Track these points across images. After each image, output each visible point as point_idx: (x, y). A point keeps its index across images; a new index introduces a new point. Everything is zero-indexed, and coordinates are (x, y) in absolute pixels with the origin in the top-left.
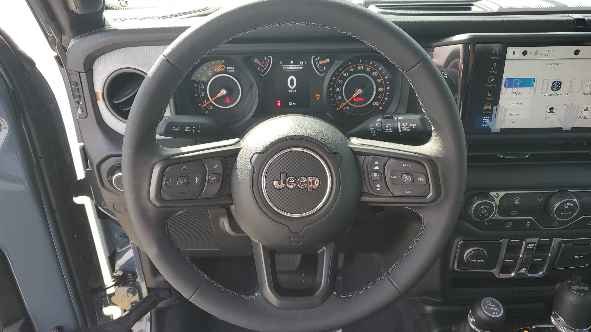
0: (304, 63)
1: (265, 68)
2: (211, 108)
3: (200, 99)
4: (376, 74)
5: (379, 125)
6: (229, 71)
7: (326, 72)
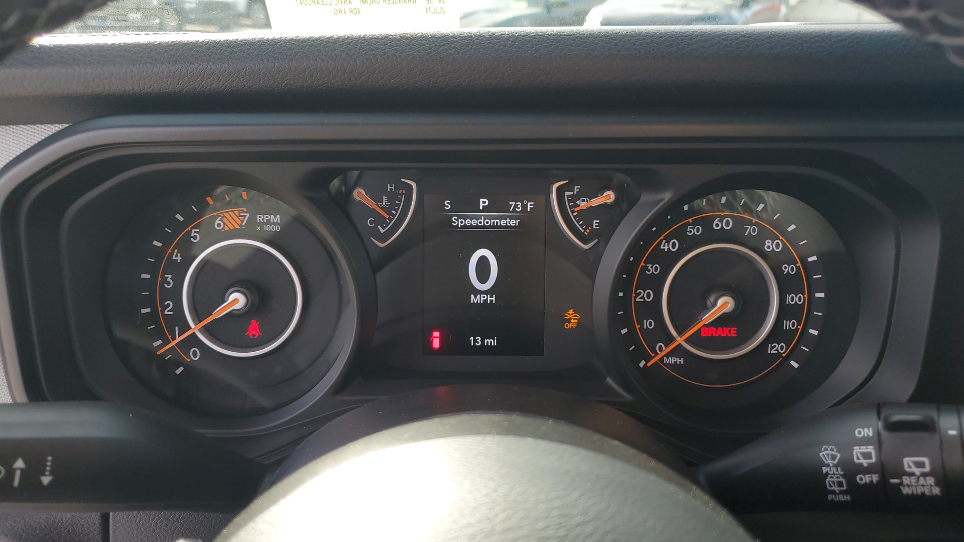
0: (524, 207)
1: (391, 220)
2: (194, 355)
3: (159, 325)
4: (778, 245)
5: (867, 456)
6: (262, 228)
7: (604, 236)
